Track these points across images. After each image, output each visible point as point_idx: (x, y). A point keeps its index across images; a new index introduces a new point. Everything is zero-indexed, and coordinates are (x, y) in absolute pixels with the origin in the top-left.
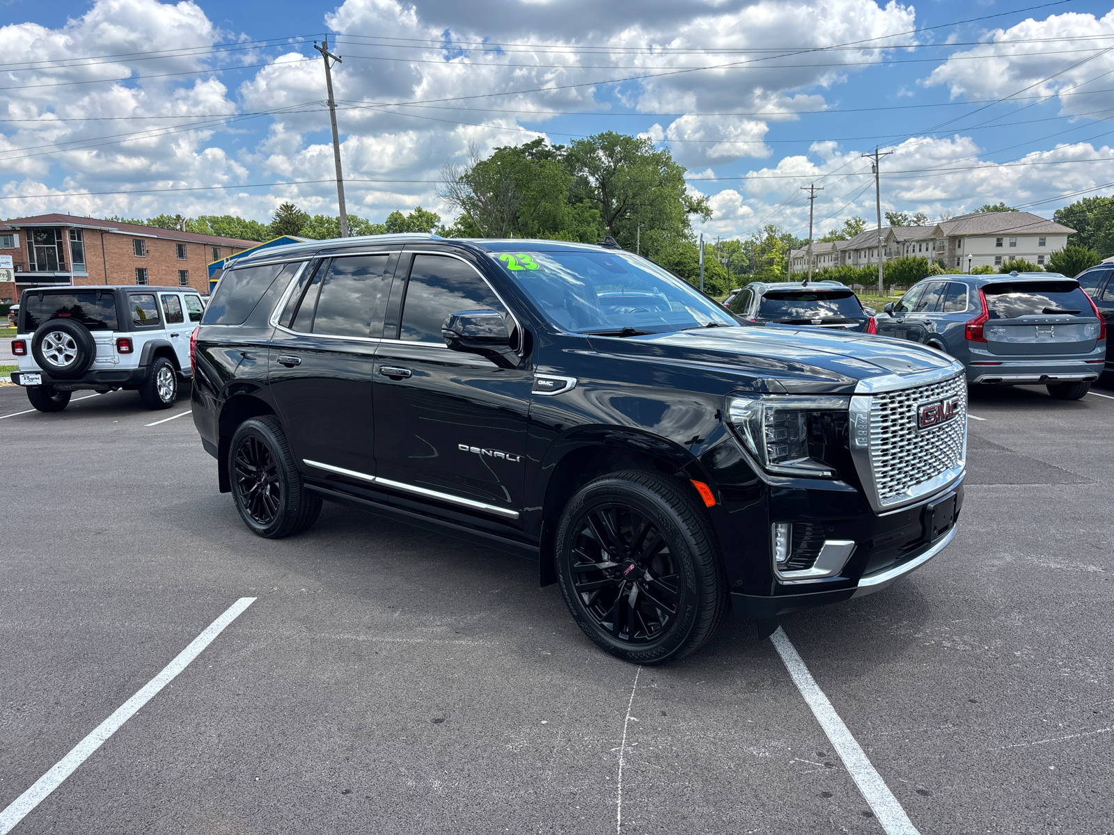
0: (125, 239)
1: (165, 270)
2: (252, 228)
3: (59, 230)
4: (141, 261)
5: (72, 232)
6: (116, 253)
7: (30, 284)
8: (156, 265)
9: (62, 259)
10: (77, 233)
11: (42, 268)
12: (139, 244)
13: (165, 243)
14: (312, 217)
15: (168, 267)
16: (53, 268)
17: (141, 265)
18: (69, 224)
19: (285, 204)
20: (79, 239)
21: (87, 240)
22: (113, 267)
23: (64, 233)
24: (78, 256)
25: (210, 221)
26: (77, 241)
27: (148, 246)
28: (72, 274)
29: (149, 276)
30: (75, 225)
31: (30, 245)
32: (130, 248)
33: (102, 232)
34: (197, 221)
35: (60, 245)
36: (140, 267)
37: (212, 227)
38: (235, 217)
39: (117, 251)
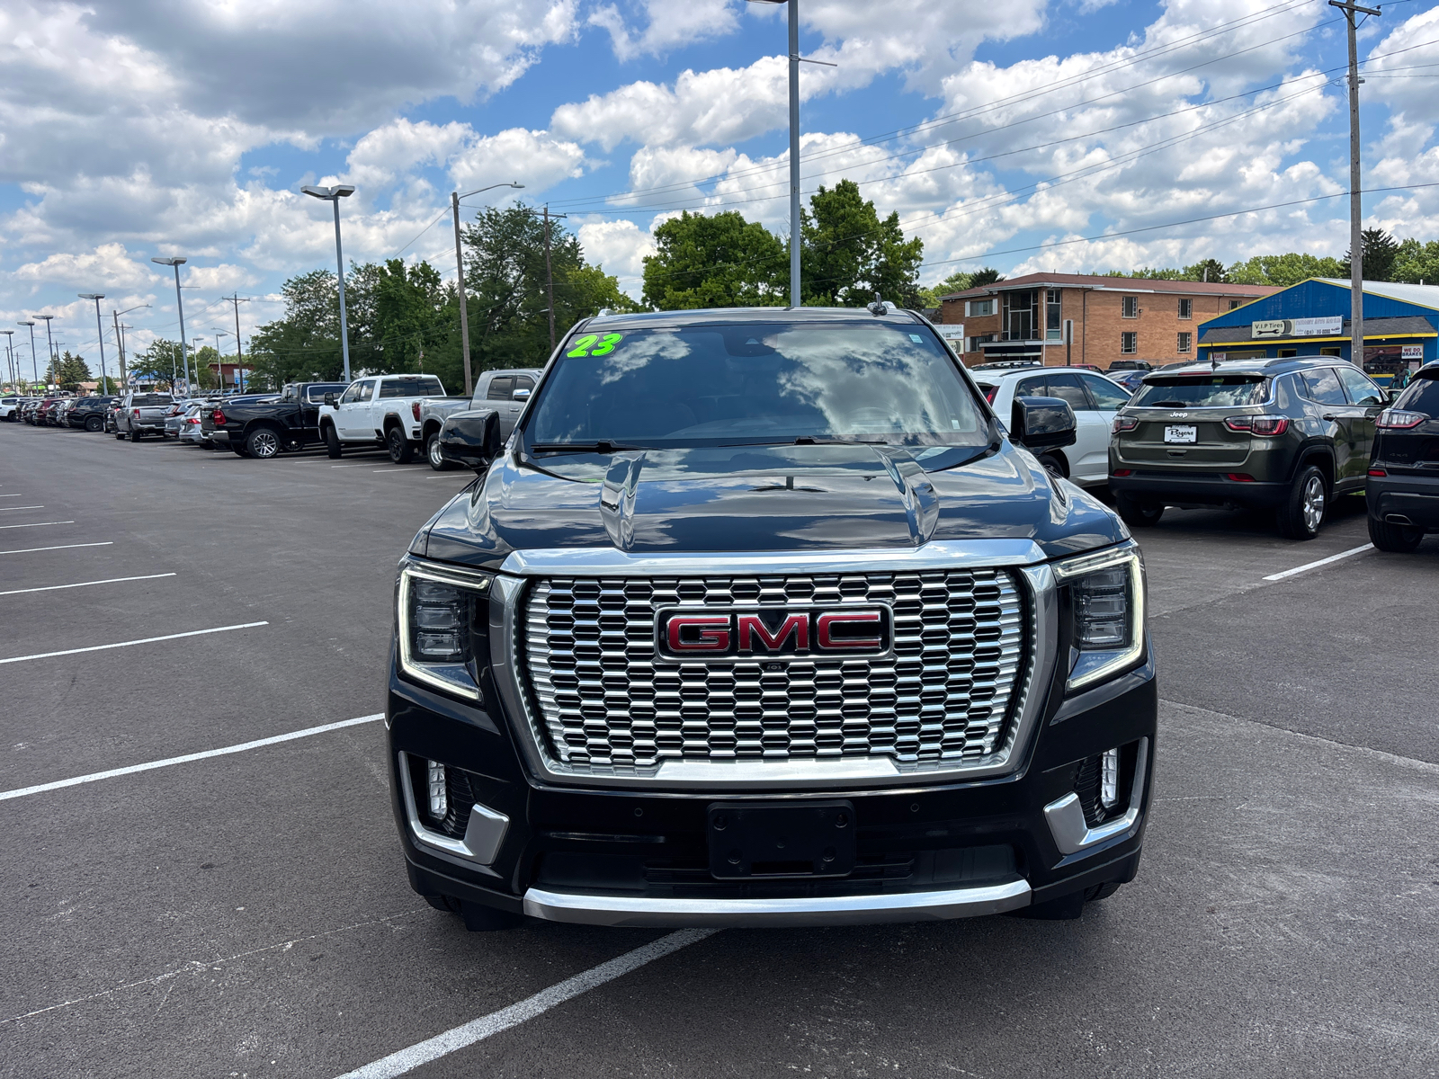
0: (1113, 297)
1: (1161, 333)
2: (1325, 267)
3: (1036, 292)
4: (1131, 323)
5: (1050, 293)
6: (1100, 315)
7: (999, 355)
8: (1148, 328)
9: (1036, 326)
10: (1055, 294)
11: (1015, 336)
12: (1130, 303)
13: (1164, 298)
14: (1423, 245)
15: (1165, 329)
16: (1026, 337)
17: (1129, 328)
18: (1046, 284)
19: (1368, 230)
20: (1058, 301)
21: (1066, 301)
22: (1094, 332)
23: (1042, 295)
24: (1054, 321)
25: (1265, 263)
26: (1054, 303)
27: (1141, 305)
28: (1044, 343)
29: (1139, 342)
30: (1053, 285)
31: (1006, 310)
32: (1118, 309)
33: (1085, 291)
34: (1247, 265)
35: (1035, 308)
36: (1129, 330)
37: (1267, 271)
38: (1301, 255)
39: (1102, 312)
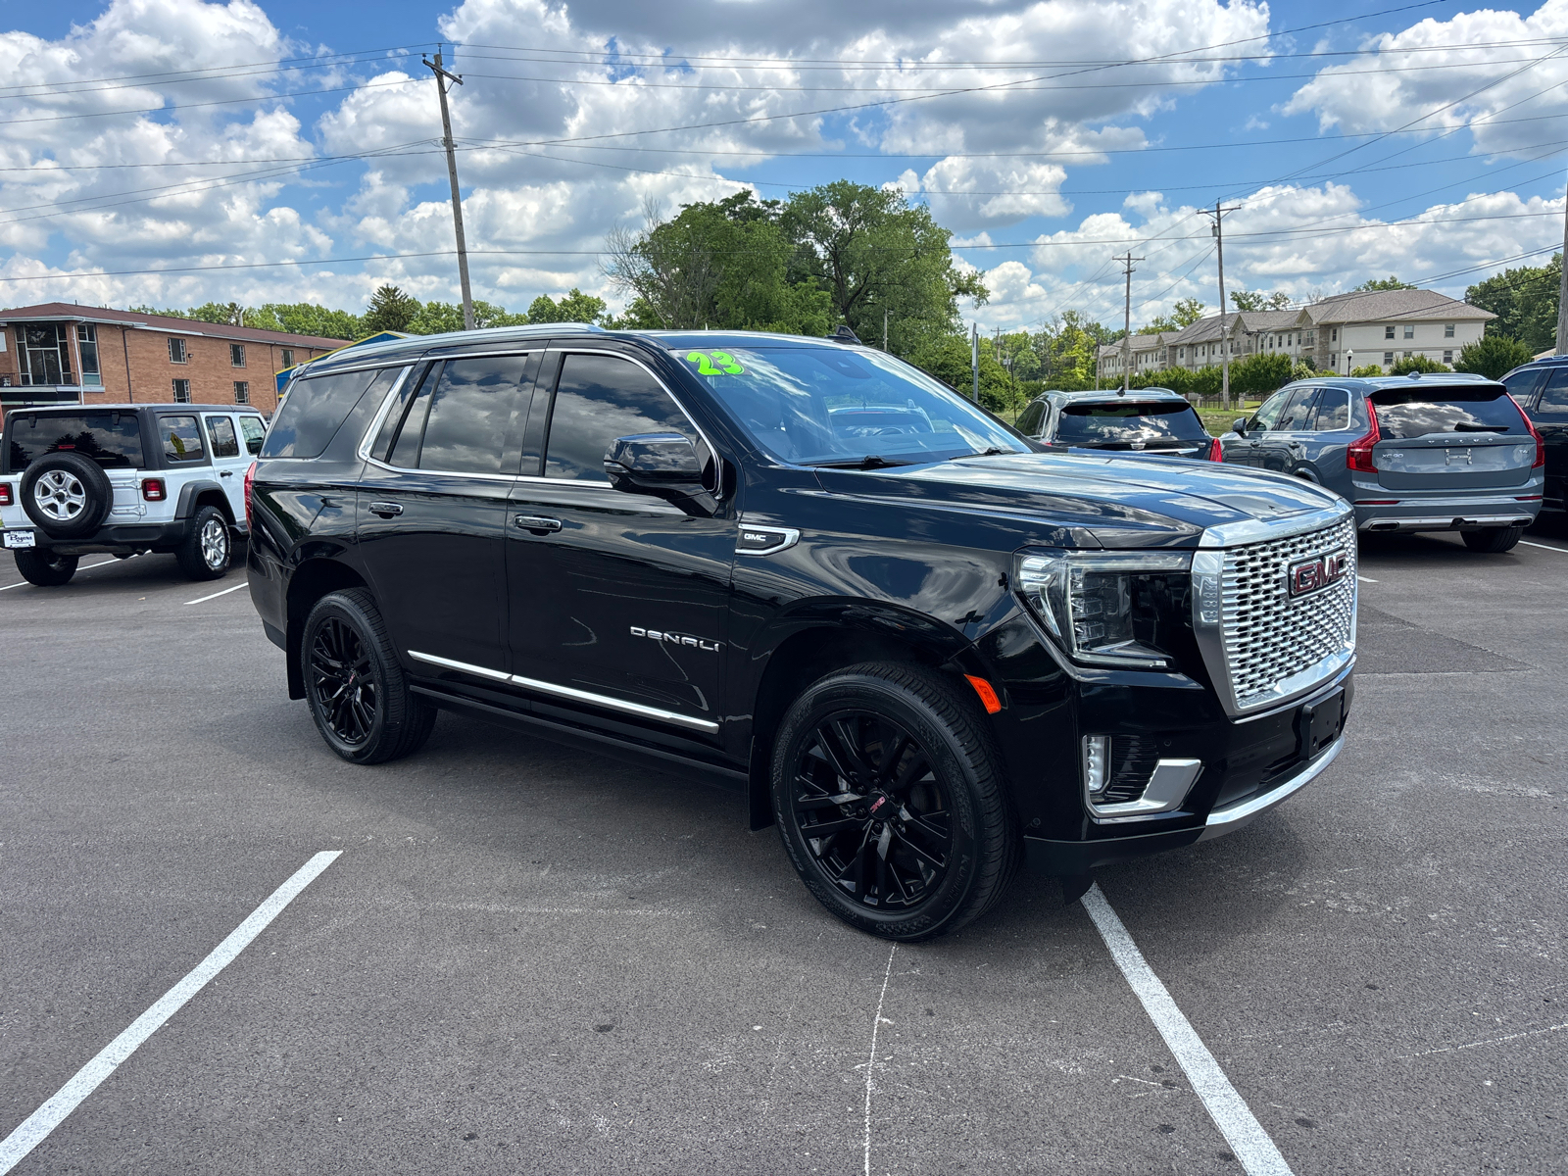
0: (157, 338)
1: (215, 381)
2: (339, 321)
3: (63, 327)
4: (181, 369)
5: (81, 329)
6: (144, 358)
7: (22, 403)
8: (202, 376)
9: (66, 367)
10: (88, 330)
11: (38, 380)
12: (176, 345)
13: (214, 342)
14: (425, 305)
15: (219, 377)
16: (55, 381)
17: (181, 374)
18: (76, 318)
19: (385, 287)
20: (91, 339)
21: (102, 340)
22: (140, 379)
23: (70, 330)
24: (90, 363)
25: (279, 311)
26: (87, 341)
27: (190, 348)
28: (81, 389)
29: (192, 391)
30: (85, 319)
31: (21, 348)
32: (164, 350)
33: (124, 328)
34: (260, 311)
35: (64, 347)
36: (180, 377)
37: (281, 321)
38: (315, 306)
39: (145, 355)
